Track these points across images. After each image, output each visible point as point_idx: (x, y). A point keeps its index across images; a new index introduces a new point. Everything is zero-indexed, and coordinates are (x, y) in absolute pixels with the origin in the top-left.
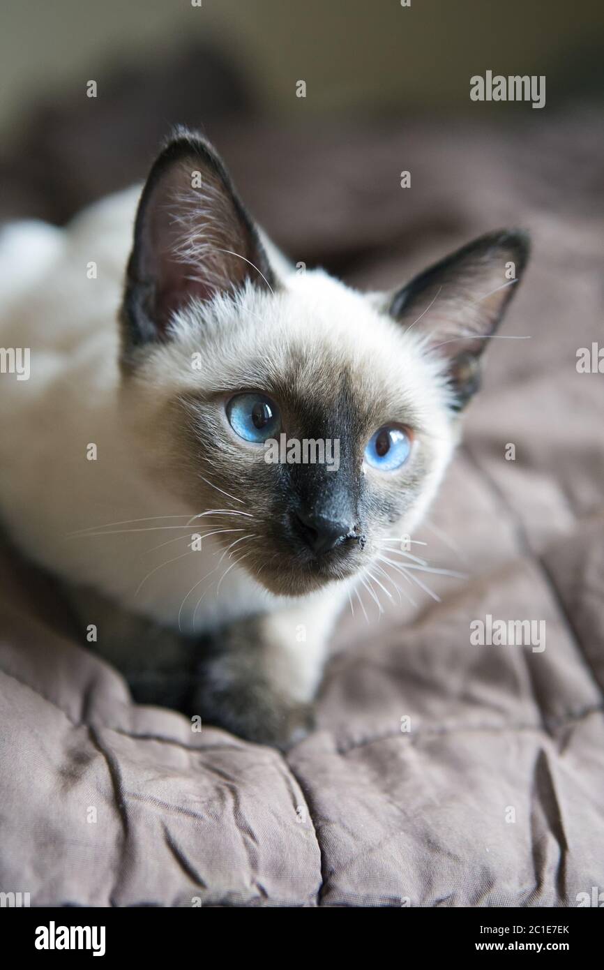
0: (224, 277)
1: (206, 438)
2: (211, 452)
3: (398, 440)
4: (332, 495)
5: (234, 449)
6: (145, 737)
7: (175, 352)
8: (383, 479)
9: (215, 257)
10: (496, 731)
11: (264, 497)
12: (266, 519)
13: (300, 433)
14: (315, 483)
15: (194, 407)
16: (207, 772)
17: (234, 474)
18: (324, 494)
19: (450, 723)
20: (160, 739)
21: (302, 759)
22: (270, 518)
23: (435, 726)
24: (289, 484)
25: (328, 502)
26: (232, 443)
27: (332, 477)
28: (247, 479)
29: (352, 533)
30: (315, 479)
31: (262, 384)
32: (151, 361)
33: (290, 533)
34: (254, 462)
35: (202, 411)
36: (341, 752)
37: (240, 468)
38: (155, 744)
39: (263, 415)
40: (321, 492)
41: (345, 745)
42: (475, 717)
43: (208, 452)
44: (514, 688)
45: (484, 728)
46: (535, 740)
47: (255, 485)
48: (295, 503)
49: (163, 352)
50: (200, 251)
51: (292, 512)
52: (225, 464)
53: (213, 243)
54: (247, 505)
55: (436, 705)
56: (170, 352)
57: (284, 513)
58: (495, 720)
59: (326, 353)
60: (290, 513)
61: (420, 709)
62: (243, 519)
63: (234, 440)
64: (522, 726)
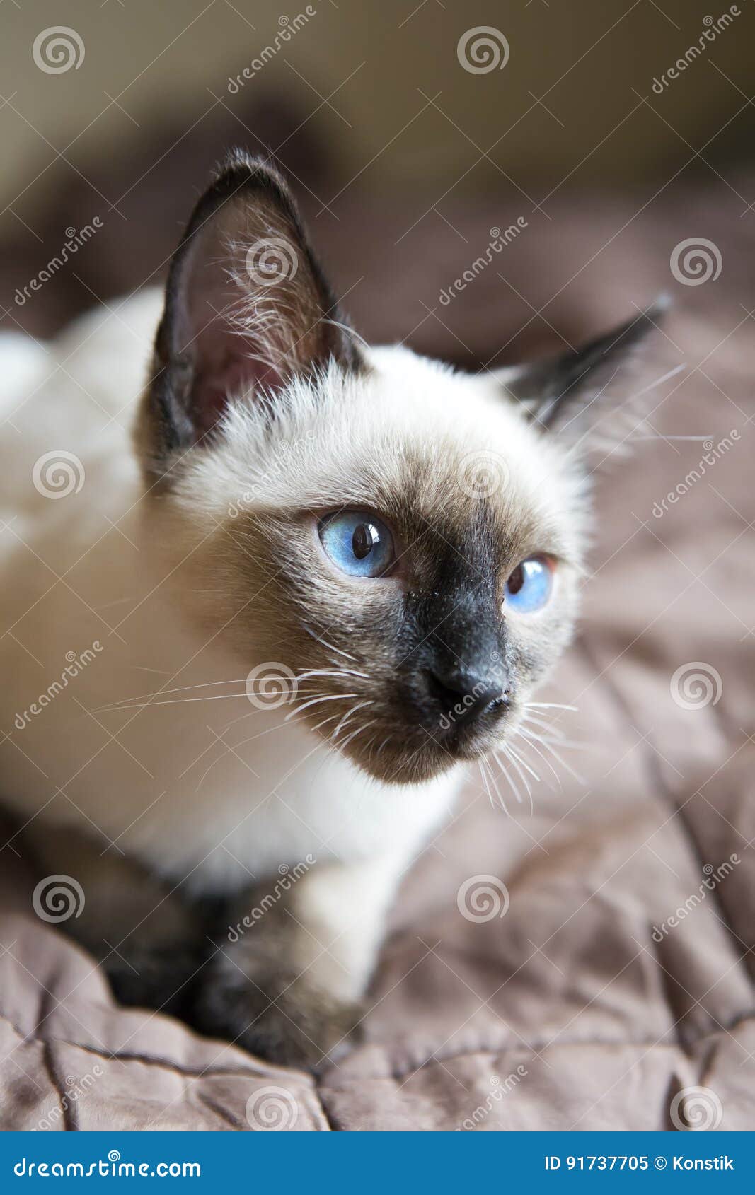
0: (292, 355)
1: (295, 572)
2: (304, 590)
3: (535, 572)
4: (480, 644)
5: (335, 587)
6: (125, 1056)
7: (230, 458)
8: (523, 625)
9: (281, 328)
10: (612, 1046)
11: (384, 651)
12: (389, 681)
13: (424, 563)
14: (455, 630)
15: (276, 530)
16: (207, 1110)
17: (338, 620)
18: (470, 645)
19: (550, 1034)
20: (145, 1059)
21: (340, 1090)
22: (394, 678)
23: (528, 1040)
24: (416, 632)
25: (477, 655)
26: (331, 579)
27: (477, 621)
28: (356, 627)
29: (504, 697)
30: (454, 624)
31: (373, 500)
32: (197, 472)
33: (426, 699)
34: (363, 603)
35: (290, 537)
36: (397, 1076)
37: (346, 612)
38: (138, 1065)
39: (365, 540)
40: (465, 642)
41: (403, 1066)
42: (584, 1024)
43: (301, 592)
44: (638, 984)
45: (597, 1041)
46: (668, 1060)
47: (369, 635)
48: (427, 655)
49: (212, 459)
50: (264, 319)
51: (426, 670)
52: (325, 607)
53: (280, 309)
54: (360, 661)
55: (531, 1007)
56: (222, 458)
57: (414, 671)
58: (611, 1029)
59: (452, 457)
60: (423, 671)
61: (510, 1013)
62: (353, 681)
63: (334, 576)
64: (649, 1040)
